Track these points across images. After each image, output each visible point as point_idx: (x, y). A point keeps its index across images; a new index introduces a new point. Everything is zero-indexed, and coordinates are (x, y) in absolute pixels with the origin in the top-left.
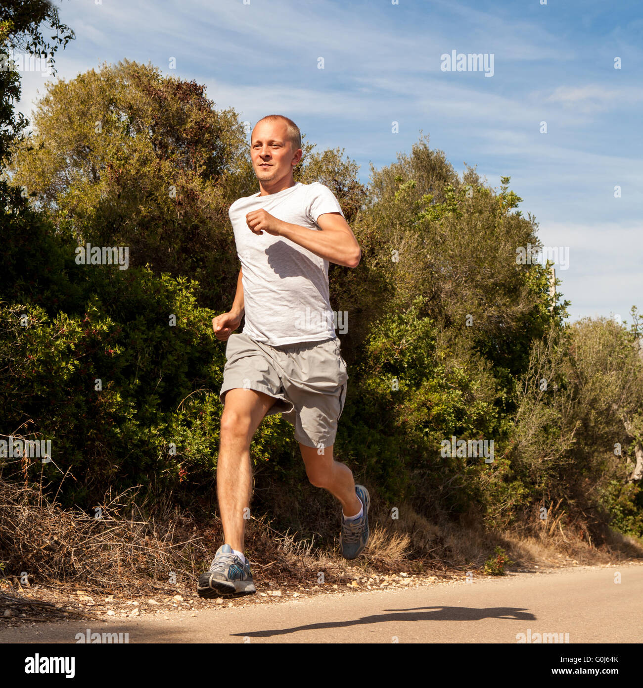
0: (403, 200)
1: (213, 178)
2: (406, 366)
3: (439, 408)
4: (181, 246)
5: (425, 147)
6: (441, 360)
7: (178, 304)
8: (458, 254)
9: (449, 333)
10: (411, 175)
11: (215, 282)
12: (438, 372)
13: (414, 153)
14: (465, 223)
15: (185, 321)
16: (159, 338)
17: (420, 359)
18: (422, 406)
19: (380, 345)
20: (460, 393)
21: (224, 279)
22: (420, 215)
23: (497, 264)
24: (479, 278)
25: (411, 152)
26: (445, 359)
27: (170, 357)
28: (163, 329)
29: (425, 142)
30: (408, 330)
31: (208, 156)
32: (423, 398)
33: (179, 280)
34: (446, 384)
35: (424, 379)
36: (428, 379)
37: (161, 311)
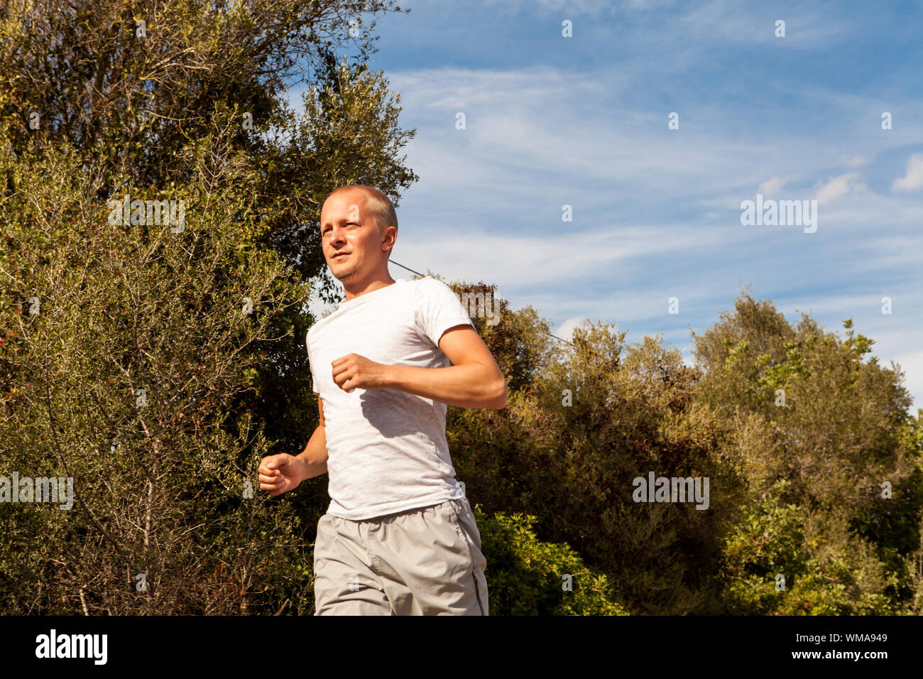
0: (738, 368)
1: (524, 388)
2: (772, 563)
3: (820, 608)
4: (501, 470)
5: (750, 299)
6: (812, 549)
7: (518, 545)
8: (813, 422)
9: (818, 517)
10: (739, 335)
11: (543, 504)
12: (811, 566)
13: (738, 309)
14: (815, 385)
15: (529, 561)
16: (503, 584)
17: (788, 553)
18: (799, 608)
19: (739, 544)
20: (843, 587)
21: (553, 500)
22: (760, 381)
23: (861, 427)
24: (842, 446)
25: (735, 308)
26: (817, 548)
27: (518, 603)
28: (506, 574)
29: (748, 293)
30: (769, 522)
31: (512, 363)
32: (799, 599)
33: (514, 518)
34: (823, 578)
35: (796, 576)
36: (801, 576)
37: (501, 555)
